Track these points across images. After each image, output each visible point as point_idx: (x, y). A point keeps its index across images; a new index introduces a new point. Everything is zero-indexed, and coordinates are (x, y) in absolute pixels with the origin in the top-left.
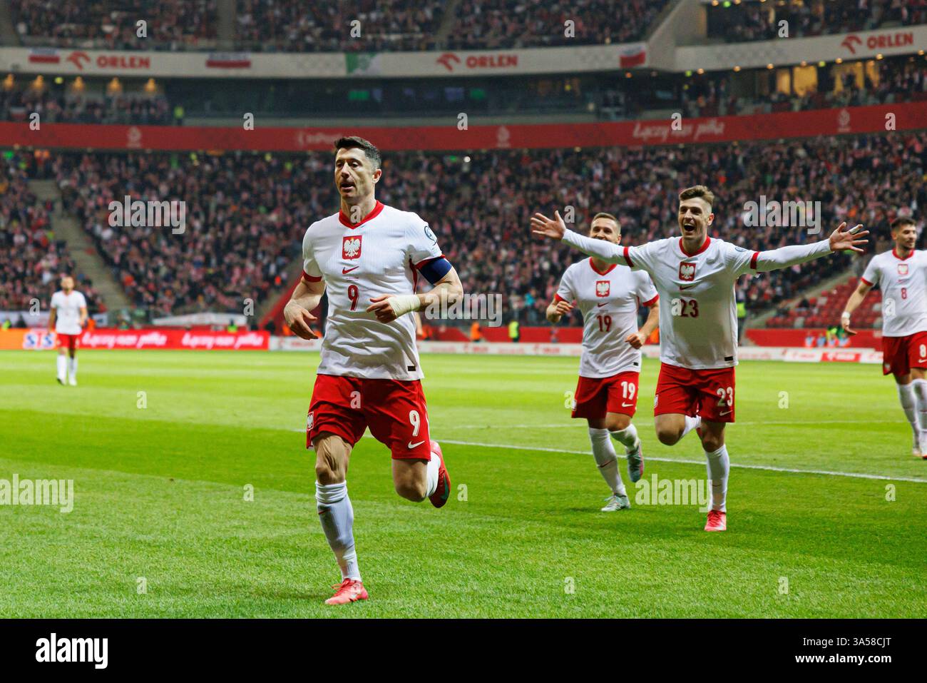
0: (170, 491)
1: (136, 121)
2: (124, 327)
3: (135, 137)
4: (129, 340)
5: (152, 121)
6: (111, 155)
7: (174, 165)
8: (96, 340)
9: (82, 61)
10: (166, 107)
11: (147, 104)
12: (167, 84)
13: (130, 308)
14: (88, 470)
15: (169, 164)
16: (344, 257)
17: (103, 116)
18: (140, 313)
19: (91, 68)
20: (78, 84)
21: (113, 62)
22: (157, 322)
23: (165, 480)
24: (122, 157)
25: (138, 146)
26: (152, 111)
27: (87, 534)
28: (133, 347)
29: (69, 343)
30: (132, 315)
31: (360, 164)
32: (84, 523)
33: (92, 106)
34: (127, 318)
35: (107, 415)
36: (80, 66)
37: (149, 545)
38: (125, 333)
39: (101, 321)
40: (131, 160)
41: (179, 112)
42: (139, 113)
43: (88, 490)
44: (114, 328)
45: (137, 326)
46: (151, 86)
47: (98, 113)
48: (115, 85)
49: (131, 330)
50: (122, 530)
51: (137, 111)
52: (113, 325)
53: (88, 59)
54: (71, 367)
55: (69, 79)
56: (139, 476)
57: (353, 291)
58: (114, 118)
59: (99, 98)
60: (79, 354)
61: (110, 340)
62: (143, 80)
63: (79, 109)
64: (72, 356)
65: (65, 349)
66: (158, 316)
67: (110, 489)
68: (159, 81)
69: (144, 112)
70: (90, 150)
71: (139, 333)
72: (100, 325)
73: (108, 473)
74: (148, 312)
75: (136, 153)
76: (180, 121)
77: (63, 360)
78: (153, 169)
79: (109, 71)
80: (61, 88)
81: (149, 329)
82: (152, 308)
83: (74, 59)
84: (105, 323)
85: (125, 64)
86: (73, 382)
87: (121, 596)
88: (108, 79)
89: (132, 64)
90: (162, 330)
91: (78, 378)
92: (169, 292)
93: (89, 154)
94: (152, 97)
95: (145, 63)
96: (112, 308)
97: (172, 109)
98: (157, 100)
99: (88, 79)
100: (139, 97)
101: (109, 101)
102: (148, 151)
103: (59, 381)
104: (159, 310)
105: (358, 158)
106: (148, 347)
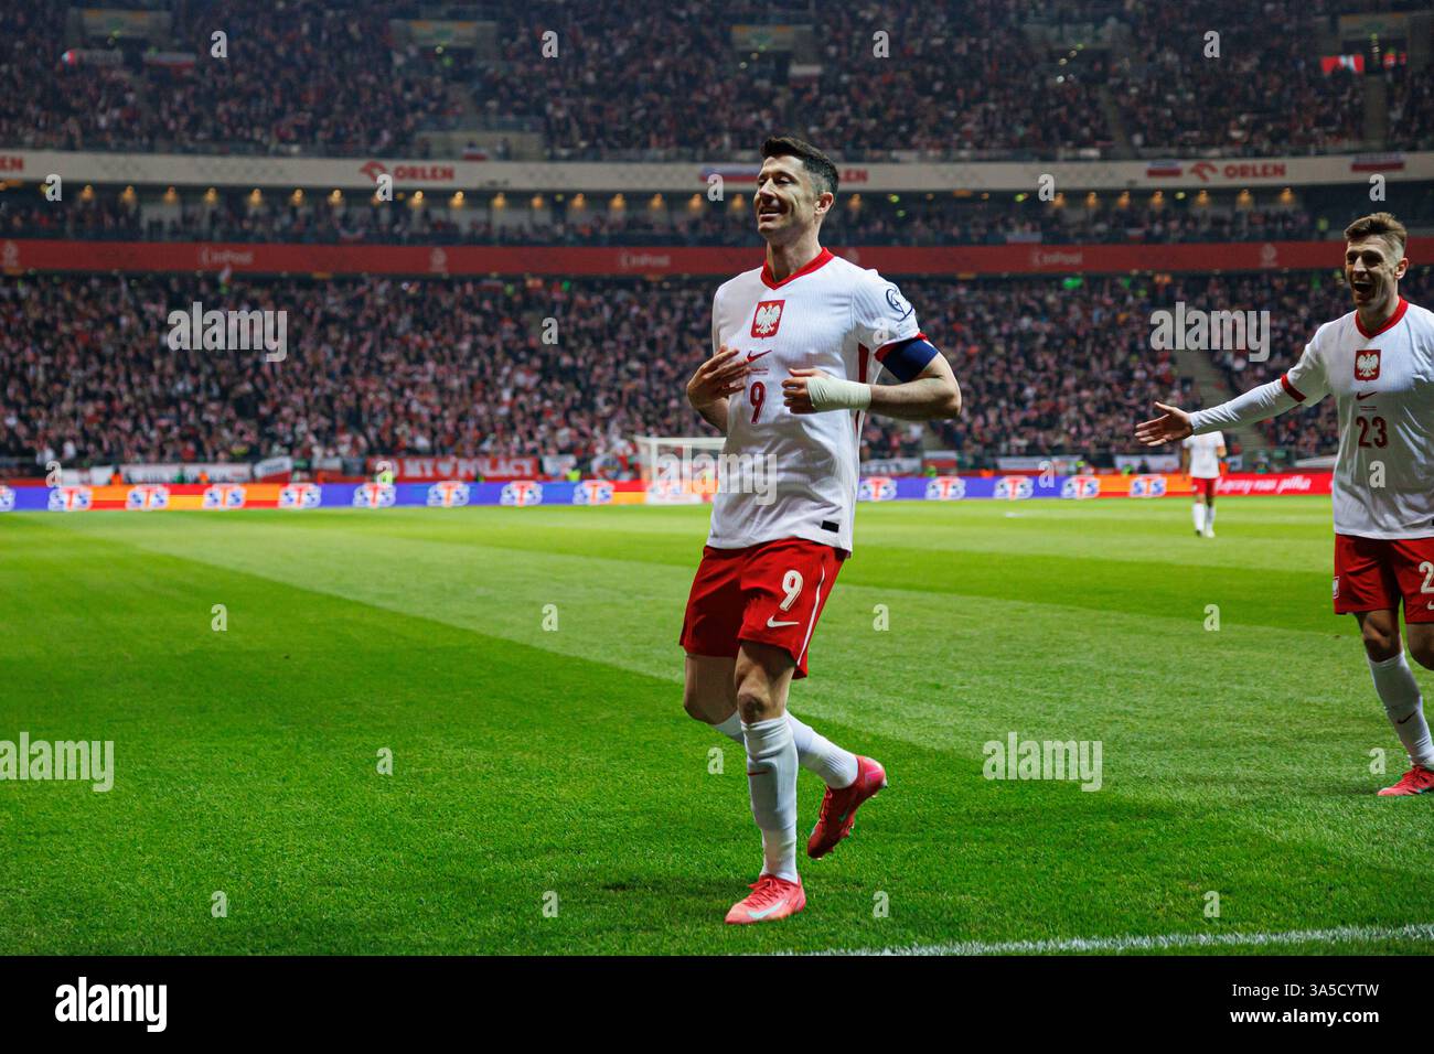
0: (1336, 649)
1: (1270, 237)
2: (1261, 469)
3: (1269, 255)
4: (1268, 485)
5: (1289, 236)
6: (1241, 278)
7: (1316, 285)
8: (1230, 485)
9: (1207, 172)
10: (1305, 219)
11: (1284, 217)
12: (1306, 193)
13: (1269, 449)
14: (1238, 627)
15: (1309, 284)
16: (754, 334)
17: (1233, 233)
18: (1279, 454)
19: (1218, 180)
20: (1203, 198)
21: (1243, 172)
22: (1300, 464)
23: (1329, 637)
24: (1255, 277)
25: (1274, 265)
26: (1289, 225)
27: (1246, 695)
28: (1272, 492)
29: (1206, 488)
30: (1269, 456)
31: (793, 181)
32: (1241, 683)
33: (1218, 222)
34: (1265, 460)
35: (1254, 567)
36: (1204, 178)
37: (1320, 707)
38: (1263, 478)
39: (1234, 464)
40: (1265, 282)
41: (1323, 225)
42: (1274, 228)
43: (1242, 647)
44: (1250, 472)
45: (1277, 469)
46: (1287, 196)
47: (1226, 229)
48: (1245, 197)
49: (1269, 475)
50: (1286, 690)
51: (1270, 225)
52: (1248, 470)
53: (1213, 170)
54: (1208, 517)
55: (1192, 193)
56: (1297, 633)
57: (758, 392)
58: (1245, 235)
59: (1227, 214)
60: (1218, 502)
61: (1246, 485)
62: (1278, 190)
63: (1204, 227)
64: (1209, 504)
65: (1202, 496)
66: (1300, 457)
67: (1268, 648)
68: (1297, 190)
69: (1280, 226)
70: (1217, 272)
71: (1279, 477)
72: (1233, 468)
73: (1261, 629)
74: (1288, 453)
75: (1272, 273)
76: (1323, 234)
77: (1199, 510)
78: (1290, 290)
79: (1238, 181)
80: (1184, 202)
81: (1290, 472)
82: (1293, 448)
83: (1197, 171)
84: (1239, 467)
85: (1257, 172)
86: (1210, 534)
87: (1294, 764)
88: (1236, 191)
89: (1265, 173)
90: (1306, 472)
91: (1215, 529)
92: (1313, 430)
93: (1217, 277)
94: (1290, 209)
95: (1280, 171)
96: (1248, 449)
97: (1313, 222)
98: (1295, 212)
99: (1215, 193)
100: (1273, 209)
101: (1238, 216)
102: (1286, 270)
103: (1198, 533)
104: (1301, 449)
105: (791, 171)
106: (1287, 492)
